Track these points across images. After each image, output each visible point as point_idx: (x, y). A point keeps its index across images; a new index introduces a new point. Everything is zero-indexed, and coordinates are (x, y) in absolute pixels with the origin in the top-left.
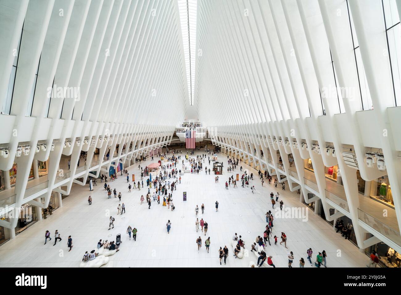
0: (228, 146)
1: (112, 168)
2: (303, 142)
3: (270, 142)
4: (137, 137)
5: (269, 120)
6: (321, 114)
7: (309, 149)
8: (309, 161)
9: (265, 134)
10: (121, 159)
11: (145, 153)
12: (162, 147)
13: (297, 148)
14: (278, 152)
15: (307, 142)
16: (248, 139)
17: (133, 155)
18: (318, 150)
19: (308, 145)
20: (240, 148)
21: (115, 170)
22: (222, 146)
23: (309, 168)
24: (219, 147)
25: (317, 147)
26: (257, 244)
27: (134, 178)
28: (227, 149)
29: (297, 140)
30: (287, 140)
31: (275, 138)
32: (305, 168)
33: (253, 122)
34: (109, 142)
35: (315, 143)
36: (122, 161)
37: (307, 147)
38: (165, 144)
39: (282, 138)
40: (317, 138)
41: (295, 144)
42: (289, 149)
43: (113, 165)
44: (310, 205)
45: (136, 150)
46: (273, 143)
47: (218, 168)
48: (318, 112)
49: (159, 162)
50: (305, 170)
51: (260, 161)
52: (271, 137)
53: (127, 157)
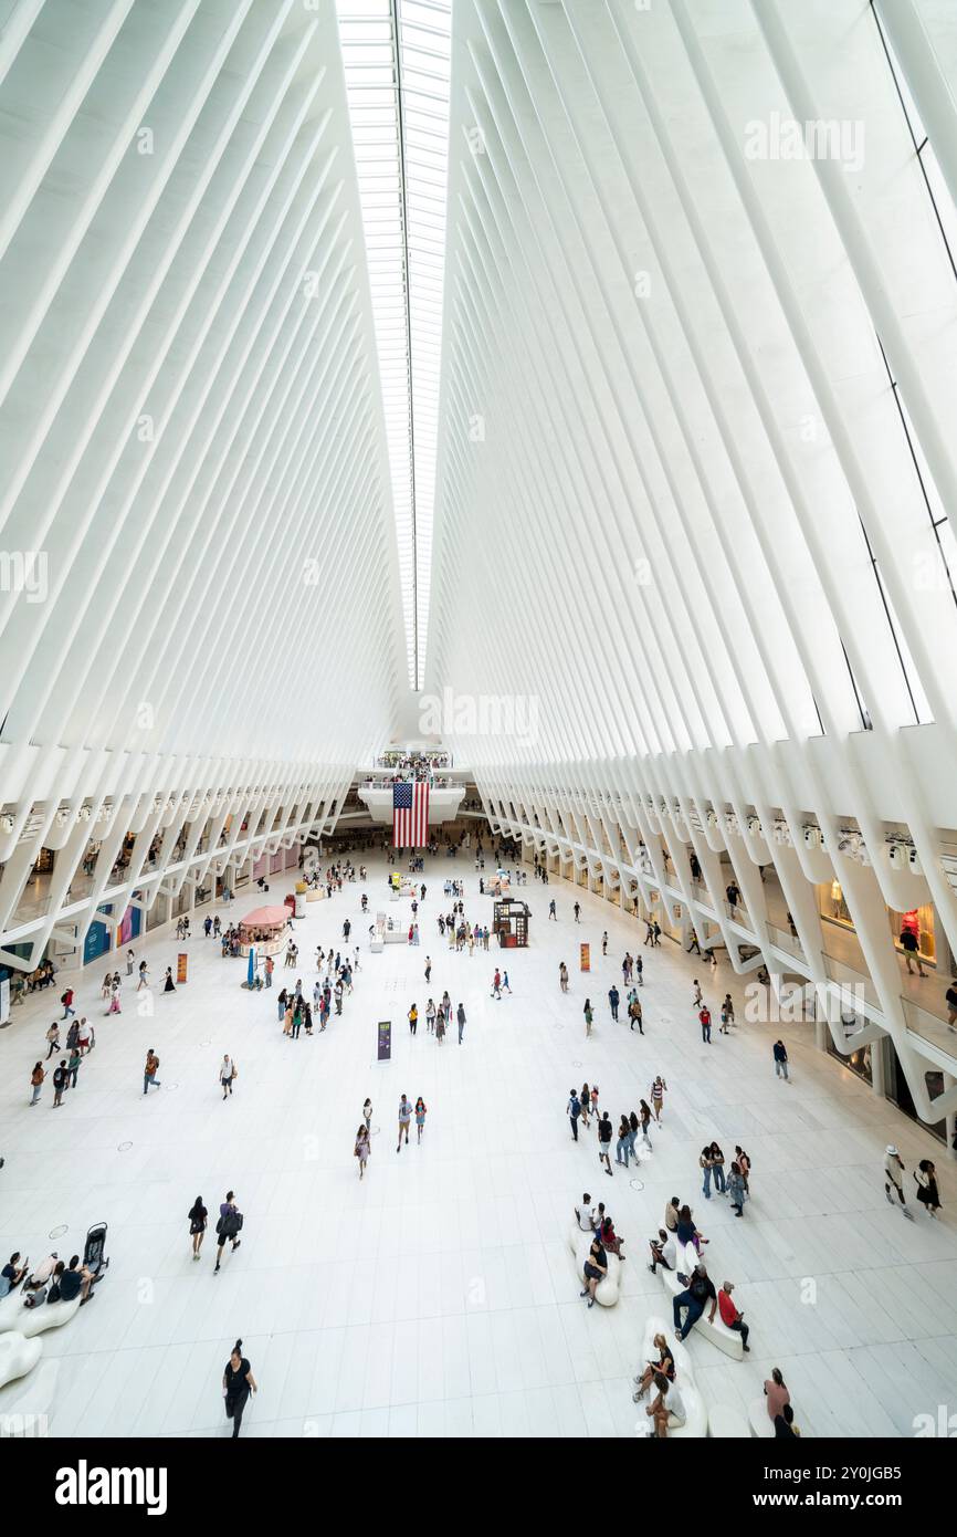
0: (547, 836)
1: (97, 927)
2: (808, 823)
3: (697, 822)
4: (211, 805)
5: (686, 745)
6: (857, 725)
7: (830, 847)
8: (835, 890)
9: (677, 794)
10: (138, 892)
11: (235, 865)
12: (304, 842)
13: (790, 845)
14: (725, 859)
15: (821, 821)
16: (616, 810)
17: (189, 874)
18: (861, 851)
19: (823, 832)
20: (589, 846)
21: (108, 937)
22: (524, 838)
23: (836, 917)
24: (516, 840)
25: (855, 840)
26: (673, 1237)
27: (185, 970)
28: (543, 848)
29: (787, 815)
30: (751, 815)
31: (709, 809)
32: (823, 918)
33: (633, 753)
34: (97, 823)
35: (846, 827)
36: (140, 899)
37: (822, 841)
38: (314, 833)
39: (736, 809)
40: (852, 808)
41: (779, 828)
42: (761, 846)
43: (103, 918)
44: (853, 1060)
45: (202, 857)
46: (705, 826)
47: (513, 920)
48: (846, 718)
49: (290, 900)
50: (822, 921)
51: (665, 892)
52: (697, 806)
53: (165, 883)
